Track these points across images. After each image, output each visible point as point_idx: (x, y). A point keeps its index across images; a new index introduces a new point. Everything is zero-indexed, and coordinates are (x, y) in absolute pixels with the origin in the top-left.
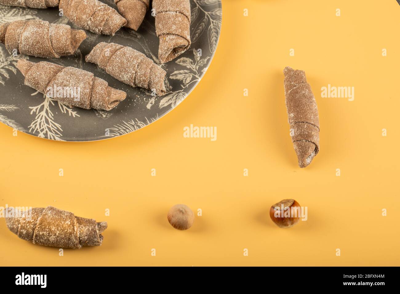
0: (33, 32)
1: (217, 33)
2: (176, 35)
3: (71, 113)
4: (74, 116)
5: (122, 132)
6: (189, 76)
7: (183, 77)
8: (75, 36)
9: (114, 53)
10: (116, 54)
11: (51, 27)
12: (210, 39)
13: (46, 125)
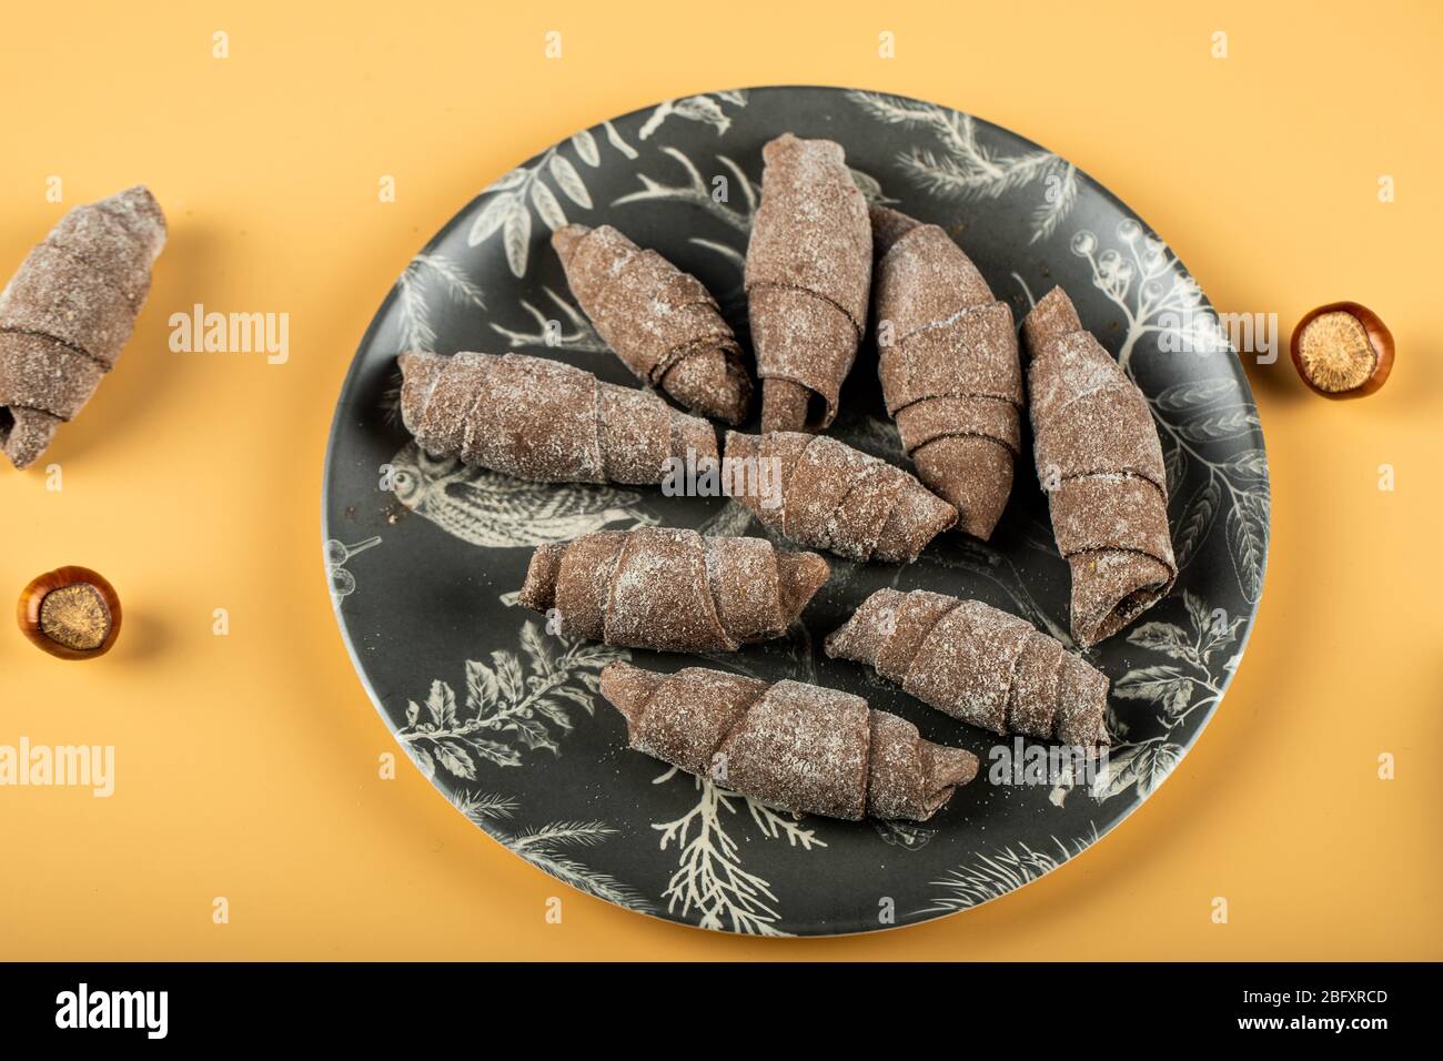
0: (652, 573)
1: (1260, 533)
2: (1130, 551)
3: (797, 837)
4: (809, 847)
5: (982, 894)
6: (1183, 687)
7: (1161, 688)
8: (792, 574)
9: (933, 625)
10: (940, 629)
11: (710, 551)
12: (1236, 556)
13: (719, 883)
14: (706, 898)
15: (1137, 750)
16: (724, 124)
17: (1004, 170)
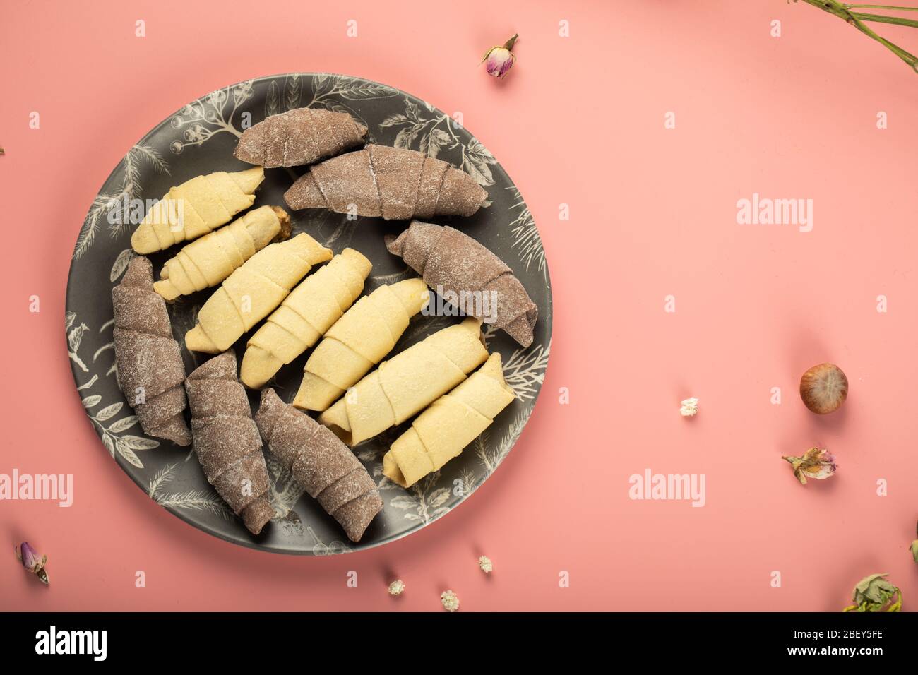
14: (525, 380)
15: (467, 161)
16: (84, 326)
17: (130, 182)
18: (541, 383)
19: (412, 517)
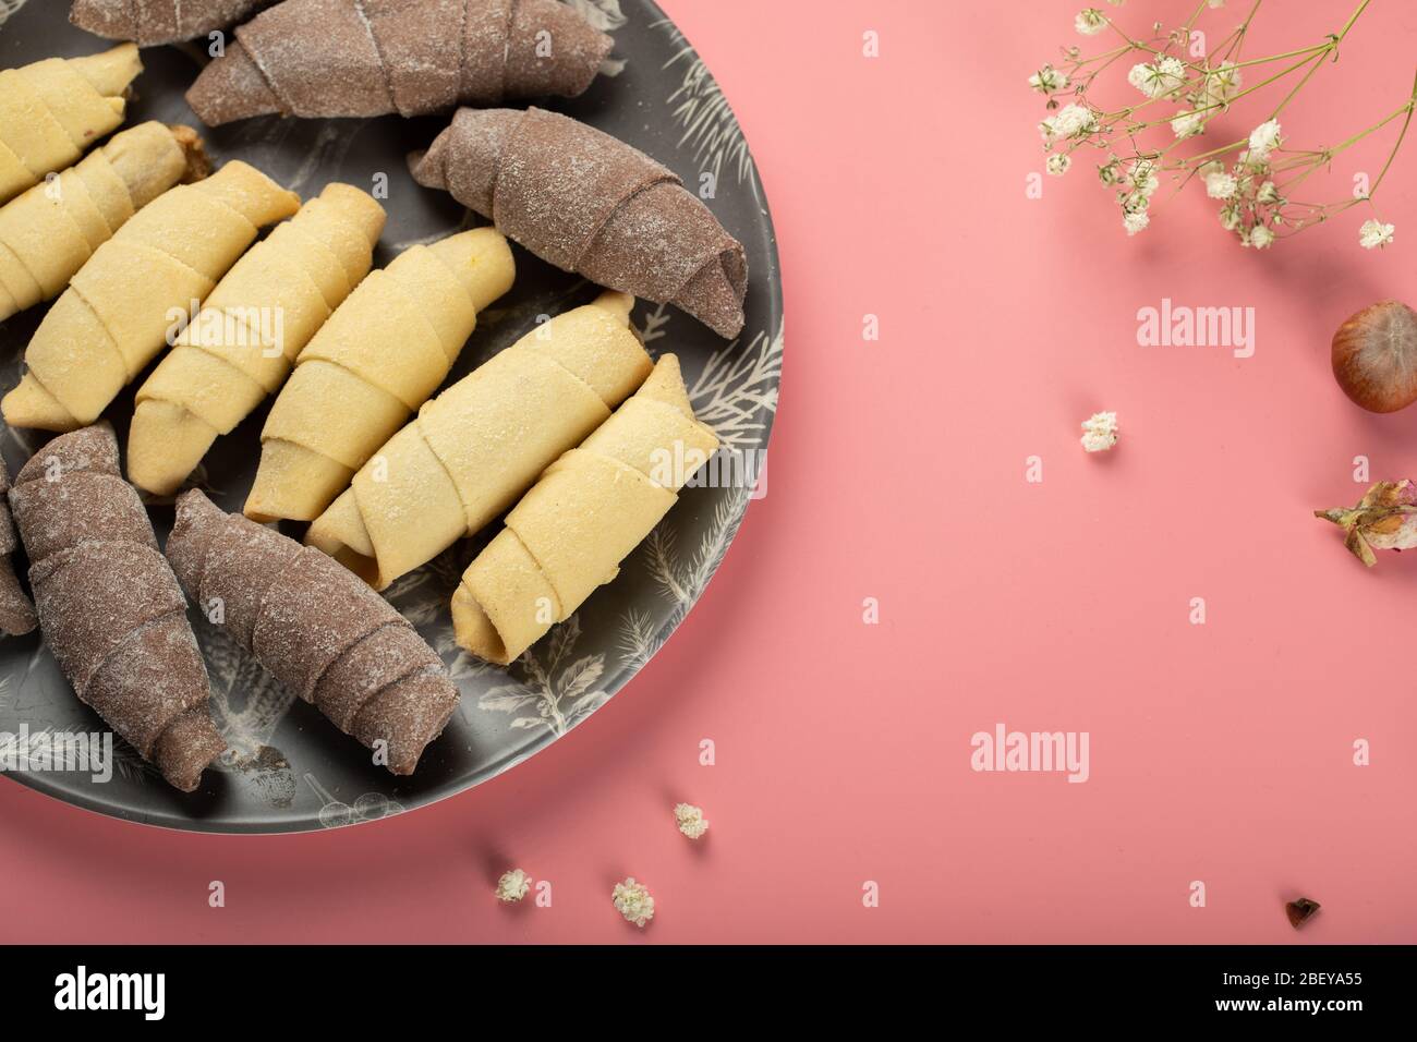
14: (738, 411)
18: (774, 409)
19: (527, 723)
